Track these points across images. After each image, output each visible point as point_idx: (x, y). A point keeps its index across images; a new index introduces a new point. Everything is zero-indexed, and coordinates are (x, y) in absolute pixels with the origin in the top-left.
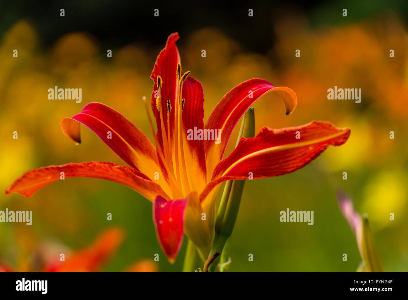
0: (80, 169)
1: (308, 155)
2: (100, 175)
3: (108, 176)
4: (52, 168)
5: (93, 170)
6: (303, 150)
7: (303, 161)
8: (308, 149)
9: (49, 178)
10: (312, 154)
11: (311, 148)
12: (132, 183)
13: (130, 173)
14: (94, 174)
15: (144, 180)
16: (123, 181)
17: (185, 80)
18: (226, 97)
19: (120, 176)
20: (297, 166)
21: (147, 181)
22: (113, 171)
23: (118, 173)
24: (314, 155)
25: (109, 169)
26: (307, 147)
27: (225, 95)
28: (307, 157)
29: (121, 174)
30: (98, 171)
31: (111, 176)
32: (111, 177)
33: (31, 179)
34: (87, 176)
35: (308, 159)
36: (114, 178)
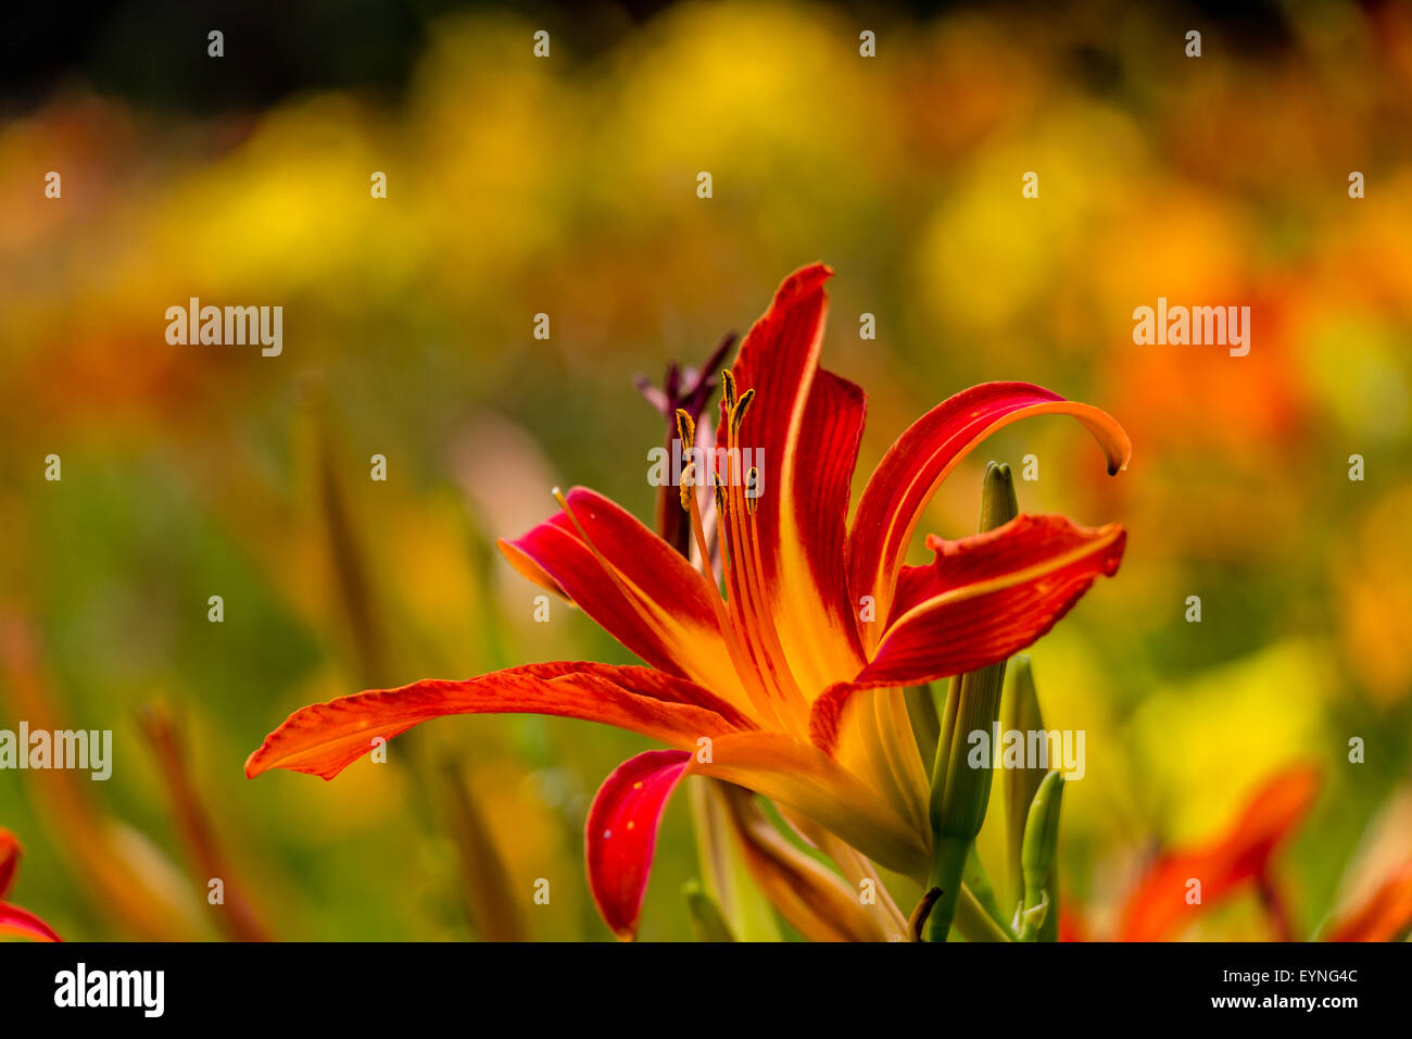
0: (454, 694)
1: (1042, 607)
2: (519, 704)
3: (544, 706)
4: (368, 697)
5: (493, 693)
6: (1023, 594)
7: (1034, 625)
8: (1035, 591)
9: (363, 724)
10: (1054, 602)
11: (1043, 589)
12: (623, 717)
13: (610, 692)
14: (498, 704)
15: (662, 706)
16: (592, 713)
17: (744, 415)
18: (900, 446)
19: (579, 700)
20: (1017, 642)
21: (672, 709)
22: (554, 690)
23: (572, 694)
24: (1059, 606)
25: (539, 686)
26: (1030, 586)
27: (898, 440)
28: (1040, 614)
29: (582, 696)
30: (508, 694)
31: (551, 703)
32: (555, 707)
33: (308, 731)
34: (479, 710)
35: (1045, 619)
36: (563, 708)
